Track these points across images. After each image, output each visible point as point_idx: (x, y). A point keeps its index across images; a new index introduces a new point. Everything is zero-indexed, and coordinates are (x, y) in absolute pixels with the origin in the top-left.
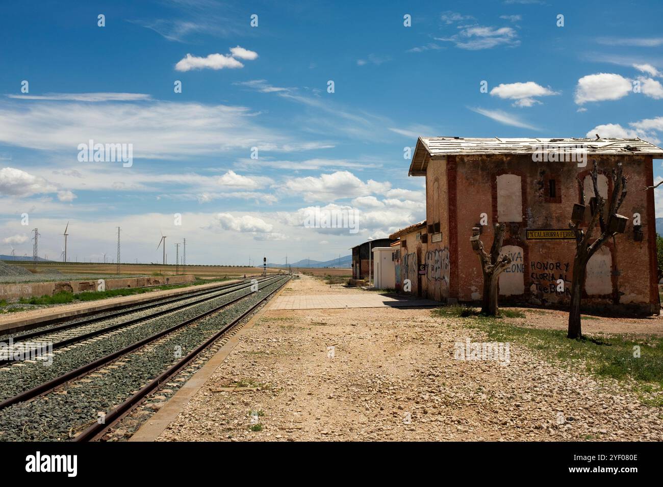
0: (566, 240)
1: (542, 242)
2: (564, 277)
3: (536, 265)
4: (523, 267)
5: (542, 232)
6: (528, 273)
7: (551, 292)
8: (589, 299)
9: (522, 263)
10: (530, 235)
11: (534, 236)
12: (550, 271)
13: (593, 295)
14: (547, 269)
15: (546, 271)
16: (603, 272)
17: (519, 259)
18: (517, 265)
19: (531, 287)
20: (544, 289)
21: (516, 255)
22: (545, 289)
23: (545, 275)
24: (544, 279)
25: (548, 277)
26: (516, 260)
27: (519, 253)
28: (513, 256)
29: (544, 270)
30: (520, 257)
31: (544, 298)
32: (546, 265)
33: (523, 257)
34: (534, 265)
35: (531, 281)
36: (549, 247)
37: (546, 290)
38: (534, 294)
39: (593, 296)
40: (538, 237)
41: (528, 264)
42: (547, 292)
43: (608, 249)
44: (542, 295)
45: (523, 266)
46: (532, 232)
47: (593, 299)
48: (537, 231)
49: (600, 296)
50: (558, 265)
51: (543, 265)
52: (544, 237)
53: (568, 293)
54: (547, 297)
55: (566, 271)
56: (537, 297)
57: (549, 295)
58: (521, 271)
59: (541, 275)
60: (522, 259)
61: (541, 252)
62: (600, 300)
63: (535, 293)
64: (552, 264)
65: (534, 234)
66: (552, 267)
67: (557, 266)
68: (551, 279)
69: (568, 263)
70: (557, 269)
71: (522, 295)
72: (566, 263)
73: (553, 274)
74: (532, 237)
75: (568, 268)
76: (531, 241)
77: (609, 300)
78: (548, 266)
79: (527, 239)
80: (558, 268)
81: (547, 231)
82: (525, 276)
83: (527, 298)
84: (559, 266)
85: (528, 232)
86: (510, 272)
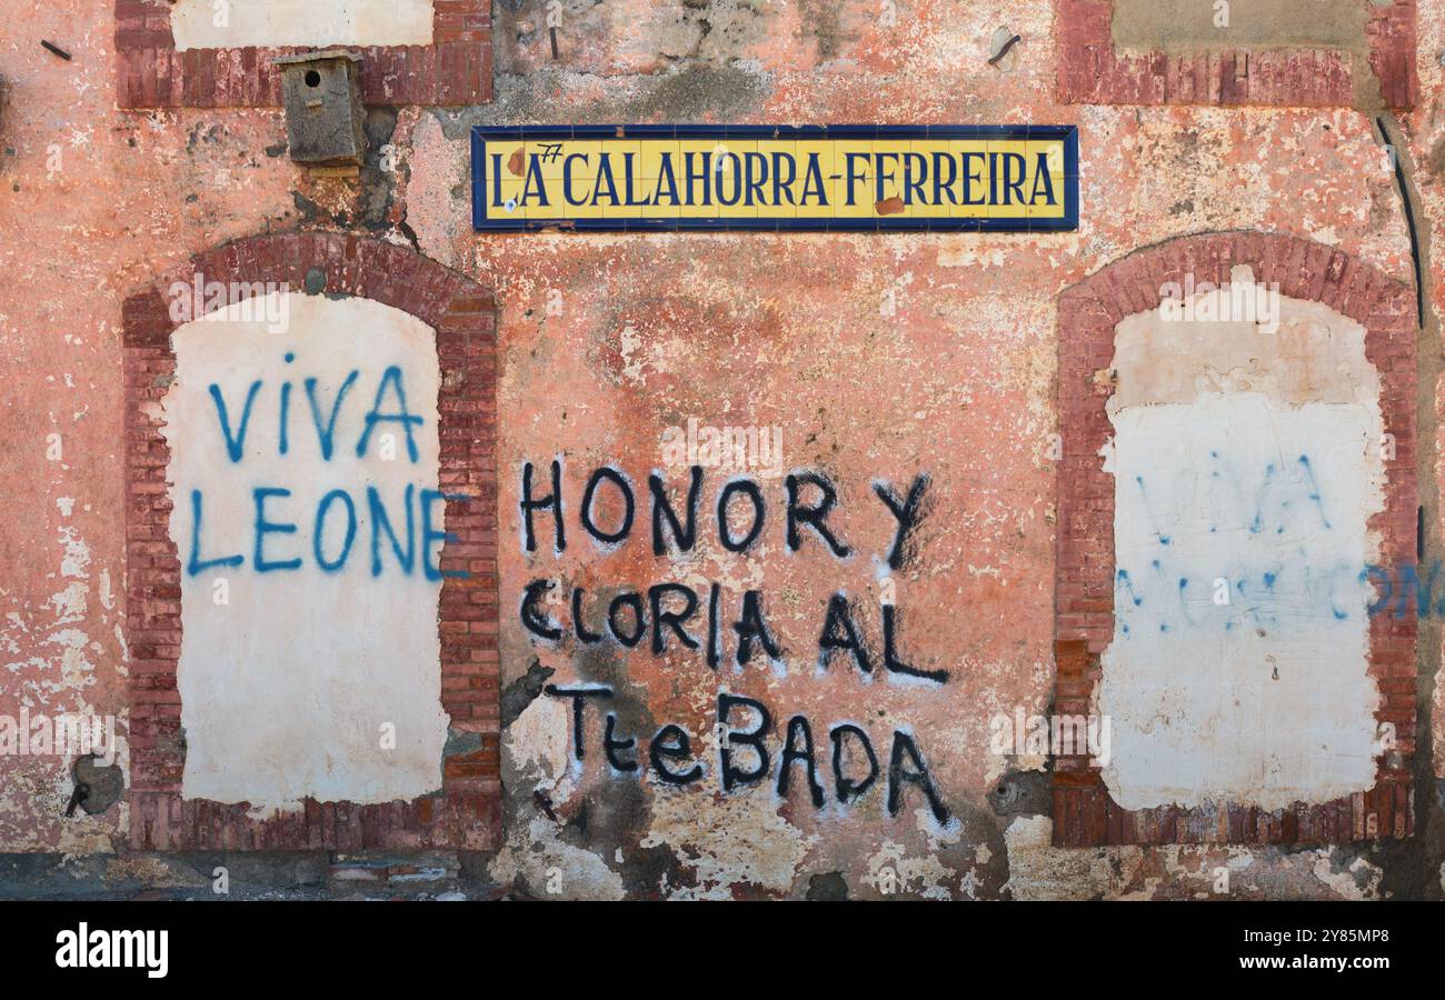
0: (899, 243)
1: (640, 261)
2: (876, 627)
3: (570, 504)
4: (439, 521)
5: (648, 153)
6: (492, 581)
7: (732, 776)
8: (1128, 850)
9: (427, 474)
10: (512, 185)
11: (554, 189)
12: (725, 561)
13: (1176, 812)
14: (686, 541)
15: (681, 567)
16: (1287, 579)
17: (388, 441)
18: (373, 495)
19: (518, 728)
20: (657, 751)
21: (361, 400)
22: (668, 748)
23: (674, 604)
24: (658, 647)
25: (696, 629)
26: (361, 449)
27: (393, 373)
28: (326, 399)
29: (659, 547)
30: (408, 420)
31: (653, 839)
32: (678, 504)
33: (432, 416)
34: (554, 500)
35: (515, 669)
36: (716, 312)
37: (683, 753)
38: (542, 801)
39: (1172, 825)
40: (605, 210)
41: (490, 491)
42: (679, 780)
43: (1356, 334)
44: (634, 809)
45: (439, 507)
46: (532, 147)
47: (1172, 852)
48: (593, 148)
49: (1245, 826)
50: (813, 497)
51: (646, 504)
52: (665, 210)
53: (911, 793)
54: (683, 832)
55: (895, 561)
56: (579, 823)
57: (711, 812)
58: (407, 564)
59: (633, 599)
60: (428, 438)
61: (632, 371)
62: (1243, 859)
63: (562, 796)
64: (749, 487)
65: (552, 172)
66: (741, 516)
67: (797, 514)
68: (729, 641)
69: (918, 487)
70: (794, 541)
71: (423, 803)
72: (898, 481)
73: (752, 600)
74: (533, 211)
75: (918, 535)
76: (523, 244)
77: (1340, 864)
78: (707, 517)
79: (484, 226)
80: (667, 634)
81: (697, 146)
82: (450, 609)
83: (477, 838)
84: (816, 516)
85: (492, 147)
86: (296, 564)
